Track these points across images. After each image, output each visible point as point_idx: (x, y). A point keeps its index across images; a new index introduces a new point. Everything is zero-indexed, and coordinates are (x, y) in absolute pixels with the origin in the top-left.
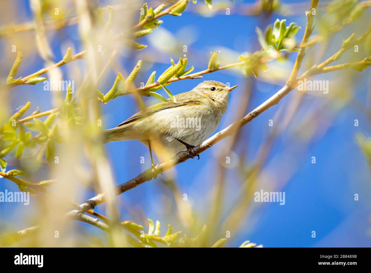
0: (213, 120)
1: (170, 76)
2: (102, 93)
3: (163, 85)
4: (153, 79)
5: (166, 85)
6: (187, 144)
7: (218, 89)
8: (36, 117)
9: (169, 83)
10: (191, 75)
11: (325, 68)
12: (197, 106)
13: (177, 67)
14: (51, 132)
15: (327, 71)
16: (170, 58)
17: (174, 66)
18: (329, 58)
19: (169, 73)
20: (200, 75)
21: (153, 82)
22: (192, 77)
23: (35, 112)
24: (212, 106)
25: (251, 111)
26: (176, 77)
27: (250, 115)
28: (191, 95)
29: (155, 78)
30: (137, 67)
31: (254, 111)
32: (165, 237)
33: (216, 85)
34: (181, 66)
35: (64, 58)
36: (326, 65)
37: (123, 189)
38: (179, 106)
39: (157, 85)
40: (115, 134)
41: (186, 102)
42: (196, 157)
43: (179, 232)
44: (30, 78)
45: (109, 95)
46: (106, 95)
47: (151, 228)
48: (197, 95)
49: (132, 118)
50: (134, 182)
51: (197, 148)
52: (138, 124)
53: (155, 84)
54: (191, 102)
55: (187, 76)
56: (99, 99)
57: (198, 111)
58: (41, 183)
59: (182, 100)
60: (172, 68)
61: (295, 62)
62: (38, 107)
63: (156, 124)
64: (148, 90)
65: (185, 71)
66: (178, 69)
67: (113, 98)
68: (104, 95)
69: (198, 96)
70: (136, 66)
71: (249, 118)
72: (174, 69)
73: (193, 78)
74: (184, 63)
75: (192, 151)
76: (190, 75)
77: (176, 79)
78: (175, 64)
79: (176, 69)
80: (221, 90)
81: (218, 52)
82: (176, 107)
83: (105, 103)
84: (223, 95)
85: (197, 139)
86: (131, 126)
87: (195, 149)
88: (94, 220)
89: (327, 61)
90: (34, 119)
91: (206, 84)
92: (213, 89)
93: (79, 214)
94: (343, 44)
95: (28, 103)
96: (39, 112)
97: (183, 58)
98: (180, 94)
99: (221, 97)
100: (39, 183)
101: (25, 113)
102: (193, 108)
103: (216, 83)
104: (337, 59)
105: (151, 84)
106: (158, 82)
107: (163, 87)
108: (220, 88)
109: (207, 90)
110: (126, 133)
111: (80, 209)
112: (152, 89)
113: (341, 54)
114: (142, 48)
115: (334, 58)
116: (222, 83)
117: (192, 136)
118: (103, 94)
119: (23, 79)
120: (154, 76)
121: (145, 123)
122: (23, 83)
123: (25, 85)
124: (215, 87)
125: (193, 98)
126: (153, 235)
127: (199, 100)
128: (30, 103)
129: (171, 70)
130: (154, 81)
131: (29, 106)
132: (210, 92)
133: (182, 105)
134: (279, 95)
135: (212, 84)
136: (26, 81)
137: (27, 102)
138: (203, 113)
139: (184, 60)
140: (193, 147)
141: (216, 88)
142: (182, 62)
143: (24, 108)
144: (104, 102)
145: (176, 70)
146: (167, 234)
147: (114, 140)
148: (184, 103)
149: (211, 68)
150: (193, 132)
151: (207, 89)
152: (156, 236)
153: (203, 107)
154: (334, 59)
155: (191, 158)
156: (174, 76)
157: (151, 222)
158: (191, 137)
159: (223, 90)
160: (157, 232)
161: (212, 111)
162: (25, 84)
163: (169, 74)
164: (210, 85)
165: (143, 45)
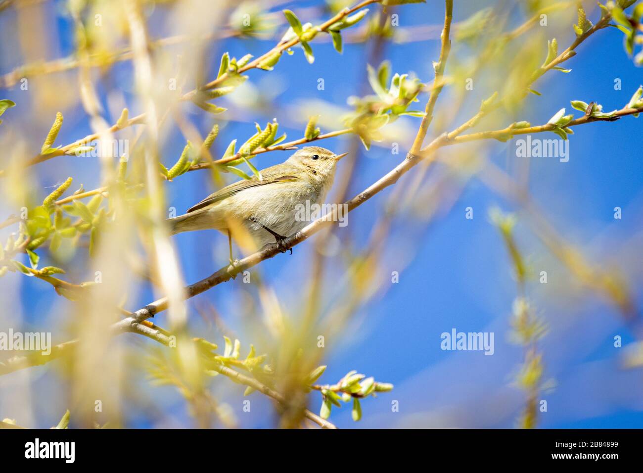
0: (314, 200)
1: (255, 145)
2: (166, 167)
3: (246, 158)
4: (233, 149)
5: (249, 158)
6: (276, 234)
7: (322, 158)
8: (77, 199)
9: (254, 156)
10: (283, 146)
11: (458, 137)
12: (292, 184)
13: (264, 134)
14: (96, 218)
15: (460, 141)
16: (255, 123)
17: (260, 133)
18: (463, 124)
19: (254, 141)
20: (294, 145)
21: (232, 154)
22: (283, 148)
23: (78, 191)
24: (313, 182)
25: (361, 192)
26: (263, 147)
27: (360, 197)
28: (285, 169)
29: (235, 148)
30: (212, 134)
31: (364, 192)
32: (246, 361)
33: (319, 152)
34: (269, 133)
35: (118, 122)
36: (459, 133)
37: (193, 291)
38: (268, 183)
39: (238, 158)
40: (186, 223)
41: (278, 179)
42: (288, 251)
43: (265, 355)
44: (73, 146)
45: (175, 170)
46: (171, 170)
47: (228, 348)
48: (294, 168)
49: (207, 200)
50: (207, 282)
51: (289, 239)
52: (213, 208)
53: (235, 156)
54: (284, 177)
55: (277, 146)
56: (162, 175)
57: (294, 190)
58: (85, 284)
59: (273, 175)
60: (257, 135)
61: (419, 128)
62: (82, 185)
63: (238, 207)
64: (226, 164)
65: (275, 140)
66: (266, 137)
67: (181, 174)
68: (169, 170)
69: (295, 170)
70: (211, 132)
71: (357, 201)
72: (260, 137)
73: (284, 150)
74: (273, 130)
75: (283, 243)
76: (281, 145)
77: (264, 150)
78: (261, 131)
79: (263, 136)
80: (326, 159)
81: (318, 116)
82: (265, 184)
83: (170, 180)
84: (328, 165)
85: (293, 226)
86: (206, 212)
87: (287, 241)
88: (153, 332)
89: (461, 127)
90: (74, 201)
91: (307, 151)
92: (316, 157)
93: (133, 324)
94: (482, 107)
95: (69, 179)
96: (83, 191)
97: (272, 122)
98: (271, 167)
99: (326, 168)
100: (82, 285)
101: (65, 192)
102: (287, 186)
103: (320, 150)
104: (473, 126)
105: (230, 156)
106: (238, 154)
107: (245, 160)
108: (325, 156)
109: (307, 159)
110: (198, 221)
111: (135, 318)
112: (231, 162)
113: (479, 119)
114: (221, 111)
115: (470, 123)
116: (327, 150)
117: (286, 223)
118: (167, 169)
119: (64, 149)
120: (234, 146)
121: (224, 206)
122: (64, 154)
123: (67, 156)
124: (318, 154)
125: (287, 172)
126: (230, 356)
127: (295, 175)
128: (72, 178)
129: (256, 138)
130: (234, 152)
131: (70, 182)
132: (311, 162)
133: (273, 182)
134: (397, 171)
135: (314, 151)
136: (67, 151)
137: (67, 178)
138: (300, 193)
139: (273, 126)
140: (284, 238)
141: (320, 157)
142: (270, 128)
143: (63, 185)
144: (168, 179)
145: (262, 138)
146: (248, 357)
147: (184, 231)
148: (276, 179)
149: (308, 136)
150: (288, 217)
151: (307, 157)
152: (235, 359)
153: (300, 186)
154: (470, 125)
155: (281, 253)
156: (260, 146)
157: (227, 341)
158: (284, 224)
159: (328, 158)
160: (236, 354)
161: (313, 188)
162: (66, 154)
163: (254, 144)
164: (311, 152)
165: (222, 108)
